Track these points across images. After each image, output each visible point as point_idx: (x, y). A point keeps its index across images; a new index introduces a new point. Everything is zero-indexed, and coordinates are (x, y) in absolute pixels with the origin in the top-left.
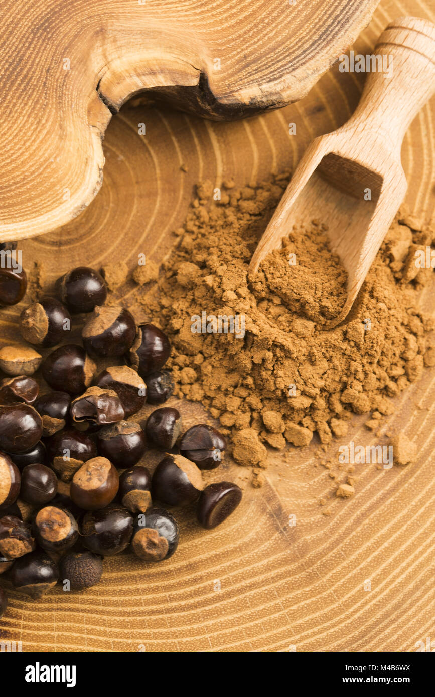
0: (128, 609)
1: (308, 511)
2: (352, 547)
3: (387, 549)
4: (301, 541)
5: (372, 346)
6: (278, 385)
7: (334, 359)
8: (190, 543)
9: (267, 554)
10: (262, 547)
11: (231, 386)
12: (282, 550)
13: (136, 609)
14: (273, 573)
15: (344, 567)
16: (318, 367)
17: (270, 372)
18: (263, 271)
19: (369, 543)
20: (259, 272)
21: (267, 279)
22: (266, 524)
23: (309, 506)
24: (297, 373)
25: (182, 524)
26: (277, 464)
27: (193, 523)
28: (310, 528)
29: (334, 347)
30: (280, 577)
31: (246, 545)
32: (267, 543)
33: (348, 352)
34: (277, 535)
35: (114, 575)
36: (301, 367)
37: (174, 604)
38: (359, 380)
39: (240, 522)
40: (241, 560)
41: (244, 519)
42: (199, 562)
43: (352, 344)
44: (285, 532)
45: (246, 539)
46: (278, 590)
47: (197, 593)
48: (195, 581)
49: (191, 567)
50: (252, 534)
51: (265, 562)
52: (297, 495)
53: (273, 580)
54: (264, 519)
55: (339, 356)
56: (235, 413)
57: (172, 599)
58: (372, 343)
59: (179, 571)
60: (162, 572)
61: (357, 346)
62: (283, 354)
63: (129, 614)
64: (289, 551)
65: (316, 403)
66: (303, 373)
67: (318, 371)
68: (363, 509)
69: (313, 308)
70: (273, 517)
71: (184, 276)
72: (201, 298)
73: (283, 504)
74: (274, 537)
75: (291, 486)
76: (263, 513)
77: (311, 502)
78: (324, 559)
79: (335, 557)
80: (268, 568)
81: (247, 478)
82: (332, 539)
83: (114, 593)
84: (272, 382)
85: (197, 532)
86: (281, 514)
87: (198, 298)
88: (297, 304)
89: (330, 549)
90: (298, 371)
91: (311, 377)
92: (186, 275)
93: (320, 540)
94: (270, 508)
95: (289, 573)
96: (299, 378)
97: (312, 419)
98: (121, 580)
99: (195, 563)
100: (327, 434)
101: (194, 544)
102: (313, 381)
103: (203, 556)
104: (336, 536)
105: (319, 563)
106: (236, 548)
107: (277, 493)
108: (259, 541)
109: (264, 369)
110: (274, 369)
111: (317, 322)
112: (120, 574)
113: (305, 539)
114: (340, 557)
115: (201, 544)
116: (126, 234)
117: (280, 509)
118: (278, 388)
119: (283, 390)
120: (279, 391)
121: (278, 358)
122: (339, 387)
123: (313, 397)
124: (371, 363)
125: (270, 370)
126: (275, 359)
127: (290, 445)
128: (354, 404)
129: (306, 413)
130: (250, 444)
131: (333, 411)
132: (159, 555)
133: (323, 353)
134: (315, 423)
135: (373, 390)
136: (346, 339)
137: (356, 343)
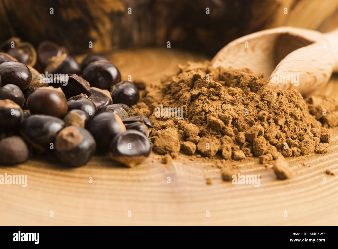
4: (182, 188)
5: (279, 109)
6: (204, 108)
7: (249, 106)
8: (98, 170)
16: (236, 106)
20: (216, 68)
21: (220, 71)
22: (160, 177)
23: (198, 178)
25: (98, 163)
26: (184, 159)
28: (192, 185)
29: (252, 99)
31: (140, 181)
33: (261, 106)
36: (224, 104)
38: (263, 125)
39: (141, 172)
40: (131, 185)
41: (145, 172)
45: (141, 178)
46: (150, 201)
50: (147, 178)
52: (191, 172)
53: (149, 197)
54: (160, 175)
55: (253, 106)
58: (280, 106)
60: (68, 176)
61: (269, 104)
62: (214, 90)
65: (227, 128)
66: (224, 107)
67: (235, 108)
69: (245, 79)
70: (167, 175)
73: (178, 173)
75: (189, 169)
76: (161, 173)
77: (201, 177)
82: (207, 193)
84: (200, 106)
85: (107, 168)
88: (235, 80)
90: (221, 106)
93: (196, 191)
94: (167, 172)
96: (220, 108)
97: (221, 141)
98: (35, 171)
99: (96, 178)
101: (101, 171)
102: (229, 111)
106: (131, 180)
107: (176, 169)
109: (197, 99)
112: (37, 169)
113: (185, 188)
115: (106, 173)
117: (175, 174)
118: (203, 110)
119: (206, 113)
120: (203, 113)
121: (209, 95)
122: (246, 126)
123: (226, 123)
124: (276, 122)
125: (202, 100)
126: (207, 95)
127: (198, 152)
128: (255, 139)
129: (218, 138)
130: (170, 135)
131: (237, 142)
132: (72, 144)
133: (243, 100)
134: (222, 143)
135: (272, 144)
136: (262, 100)
137: (268, 102)
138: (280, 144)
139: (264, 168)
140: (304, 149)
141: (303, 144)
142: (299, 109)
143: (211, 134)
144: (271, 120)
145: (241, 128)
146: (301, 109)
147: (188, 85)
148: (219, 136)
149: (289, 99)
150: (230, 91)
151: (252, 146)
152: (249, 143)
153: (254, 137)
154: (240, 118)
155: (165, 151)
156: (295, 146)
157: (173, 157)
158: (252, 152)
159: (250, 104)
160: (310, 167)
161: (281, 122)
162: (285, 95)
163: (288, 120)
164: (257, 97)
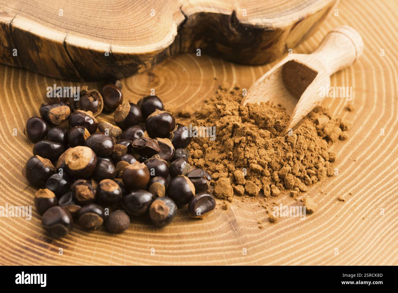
0: (139, 249)
1: (251, 224)
2: (272, 245)
3: (291, 249)
4: (244, 236)
5: (300, 148)
6: (246, 155)
7: (278, 149)
8: (181, 226)
9: (223, 239)
10: (222, 235)
11: (221, 159)
12: (232, 238)
13: (143, 249)
14: (225, 248)
15: (266, 253)
16: (269, 151)
17: (243, 149)
18: (248, 107)
19: (282, 244)
20: (246, 106)
21: (249, 110)
22: (226, 225)
23: (252, 223)
24: (257, 152)
25: (179, 218)
26: (237, 201)
27: (185, 218)
28: (250, 232)
29: (279, 142)
30: (228, 250)
31: (213, 233)
32: (224, 234)
33: (286, 147)
34: (231, 231)
35: (135, 232)
36: (260, 149)
37: (165, 251)
38: (290, 164)
39: (212, 222)
40: (208, 239)
41: (214, 222)
42: (184, 235)
43: (289, 143)
44: (235, 231)
45: (213, 230)
46: (226, 255)
47: (179, 249)
48: (180, 243)
49: (179, 237)
50: (217, 229)
51: (221, 242)
52: (246, 216)
53: (224, 250)
54: (225, 223)
55: (281, 148)
56: (220, 172)
57: (164, 249)
58: (300, 146)
59: (172, 237)
60: (162, 236)
61: (292, 145)
62: (251, 139)
63: (139, 251)
64: (236, 240)
65: (265, 171)
66: (260, 152)
67: (268, 153)
68: (281, 229)
69: (271, 122)
70: (230, 223)
71: (206, 110)
72: (213, 118)
73: (237, 219)
74: (229, 232)
75: (243, 212)
76: (225, 221)
77: (253, 221)
78: (255, 247)
79: (262, 247)
80: (222, 245)
81: (220, 204)
82: (262, 239)
83: (133, 240)
84: (243, 154)
85: (187, 222)
86: (235, 223)
87: (211, 118)
88: (263, 121)
89: (259, 243)
90: (258, 151)
91: (264, 155)
92: (207, 109)
93: (254, 238)
94: (229, 220)
95: (233, 249)
96: (257, 154)
97: (261, 181)
98: (139, 235)
99: (182, 235)
100: (268, 191)
101: (183, 227)
102: (265, 157)
103: (187, 233)
104: (264, 238)
105: (252, 248)
106: (206, 233)
107: (235, 214)
108: (220, 232)
109: (239, 147)
110: (245, 148)
111: (272, 132)
112: (139, 233)
113: (246, 236)
114: (264, 248)
115: (187, 228)
116: (180, 98)
117: (235, 221)
118: (245, 158)
119: (248, 159)
120: (246, 160)
121: (248, 142)
122: (278, 166)
123: (263, 167)
124: (298, 159)
125: (243, 148)
126: (246, 142)
127: (246, 193)
128: (286, 177)
129: (258, 178)
130: (225, 184)
131: (273, 180)
132: (163, 216)
133: (273, 144)
134: (263, 184)
135: (297, 177)
136: (286, 141)
137: (291, 143)
138: (303, 176)
139: (295, 201)
140: (320, 177)
141: (319, 173)
142: (313, 141)
143: (254, 176)
144: (295, 159)
145: (274, 168)
146: (314, 141)
147: (230, 132)
148: (259, 177)
149: (305, 136)
150: (261, 135)
151: (284, 182)
152: (281, 180)
153: (285, 176)
154: (272, 161)
155: (223, 197)
156: (313, 174)
157: (230, 201)
158: (284, 186)
159: (279, 147)
160: (326, 194)
161: (302, 158)
162: (302, 134)
163: (306, 155)
164: (282, 140)
